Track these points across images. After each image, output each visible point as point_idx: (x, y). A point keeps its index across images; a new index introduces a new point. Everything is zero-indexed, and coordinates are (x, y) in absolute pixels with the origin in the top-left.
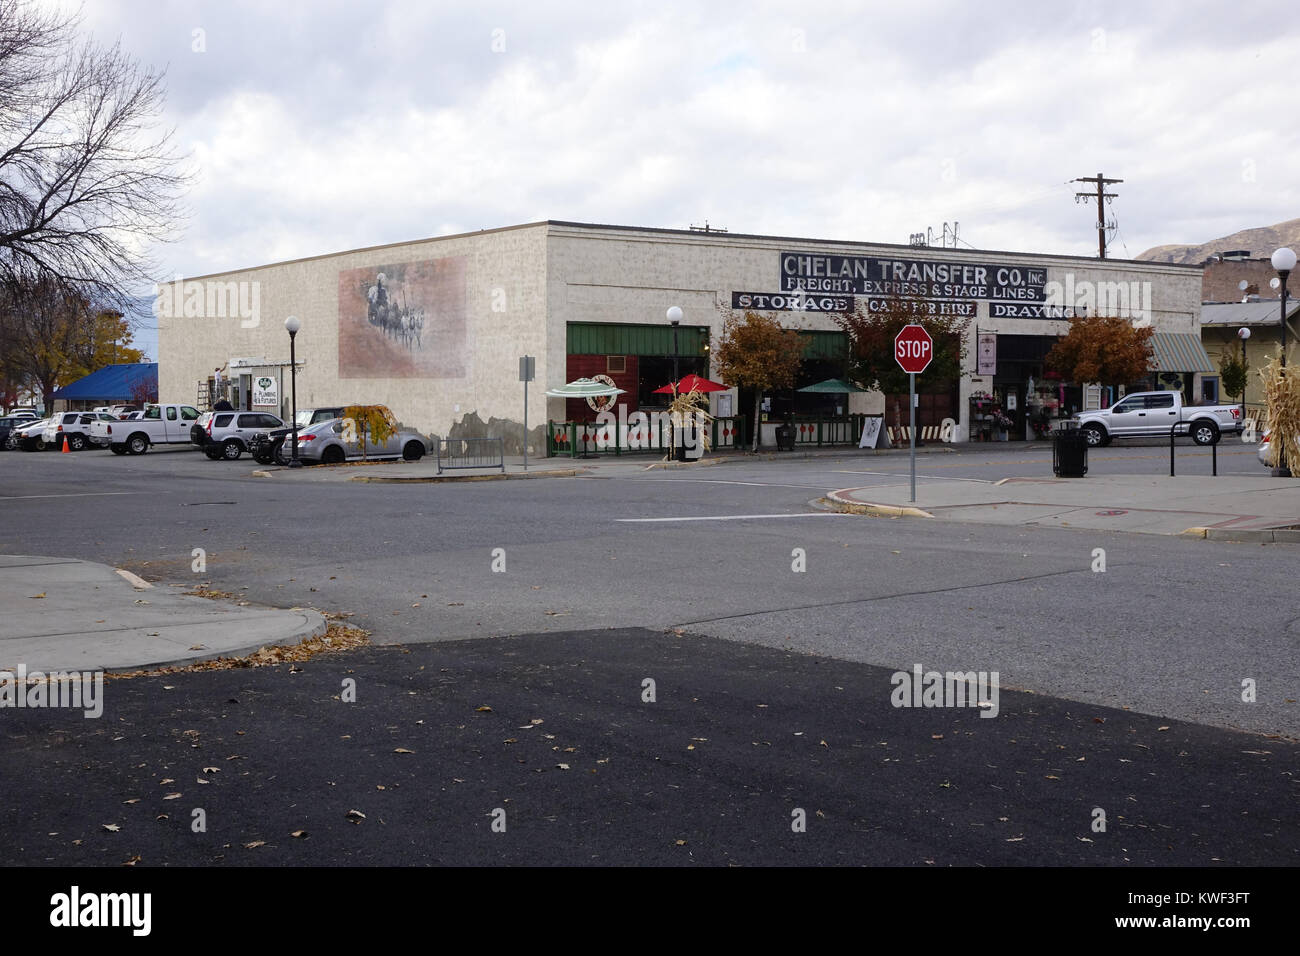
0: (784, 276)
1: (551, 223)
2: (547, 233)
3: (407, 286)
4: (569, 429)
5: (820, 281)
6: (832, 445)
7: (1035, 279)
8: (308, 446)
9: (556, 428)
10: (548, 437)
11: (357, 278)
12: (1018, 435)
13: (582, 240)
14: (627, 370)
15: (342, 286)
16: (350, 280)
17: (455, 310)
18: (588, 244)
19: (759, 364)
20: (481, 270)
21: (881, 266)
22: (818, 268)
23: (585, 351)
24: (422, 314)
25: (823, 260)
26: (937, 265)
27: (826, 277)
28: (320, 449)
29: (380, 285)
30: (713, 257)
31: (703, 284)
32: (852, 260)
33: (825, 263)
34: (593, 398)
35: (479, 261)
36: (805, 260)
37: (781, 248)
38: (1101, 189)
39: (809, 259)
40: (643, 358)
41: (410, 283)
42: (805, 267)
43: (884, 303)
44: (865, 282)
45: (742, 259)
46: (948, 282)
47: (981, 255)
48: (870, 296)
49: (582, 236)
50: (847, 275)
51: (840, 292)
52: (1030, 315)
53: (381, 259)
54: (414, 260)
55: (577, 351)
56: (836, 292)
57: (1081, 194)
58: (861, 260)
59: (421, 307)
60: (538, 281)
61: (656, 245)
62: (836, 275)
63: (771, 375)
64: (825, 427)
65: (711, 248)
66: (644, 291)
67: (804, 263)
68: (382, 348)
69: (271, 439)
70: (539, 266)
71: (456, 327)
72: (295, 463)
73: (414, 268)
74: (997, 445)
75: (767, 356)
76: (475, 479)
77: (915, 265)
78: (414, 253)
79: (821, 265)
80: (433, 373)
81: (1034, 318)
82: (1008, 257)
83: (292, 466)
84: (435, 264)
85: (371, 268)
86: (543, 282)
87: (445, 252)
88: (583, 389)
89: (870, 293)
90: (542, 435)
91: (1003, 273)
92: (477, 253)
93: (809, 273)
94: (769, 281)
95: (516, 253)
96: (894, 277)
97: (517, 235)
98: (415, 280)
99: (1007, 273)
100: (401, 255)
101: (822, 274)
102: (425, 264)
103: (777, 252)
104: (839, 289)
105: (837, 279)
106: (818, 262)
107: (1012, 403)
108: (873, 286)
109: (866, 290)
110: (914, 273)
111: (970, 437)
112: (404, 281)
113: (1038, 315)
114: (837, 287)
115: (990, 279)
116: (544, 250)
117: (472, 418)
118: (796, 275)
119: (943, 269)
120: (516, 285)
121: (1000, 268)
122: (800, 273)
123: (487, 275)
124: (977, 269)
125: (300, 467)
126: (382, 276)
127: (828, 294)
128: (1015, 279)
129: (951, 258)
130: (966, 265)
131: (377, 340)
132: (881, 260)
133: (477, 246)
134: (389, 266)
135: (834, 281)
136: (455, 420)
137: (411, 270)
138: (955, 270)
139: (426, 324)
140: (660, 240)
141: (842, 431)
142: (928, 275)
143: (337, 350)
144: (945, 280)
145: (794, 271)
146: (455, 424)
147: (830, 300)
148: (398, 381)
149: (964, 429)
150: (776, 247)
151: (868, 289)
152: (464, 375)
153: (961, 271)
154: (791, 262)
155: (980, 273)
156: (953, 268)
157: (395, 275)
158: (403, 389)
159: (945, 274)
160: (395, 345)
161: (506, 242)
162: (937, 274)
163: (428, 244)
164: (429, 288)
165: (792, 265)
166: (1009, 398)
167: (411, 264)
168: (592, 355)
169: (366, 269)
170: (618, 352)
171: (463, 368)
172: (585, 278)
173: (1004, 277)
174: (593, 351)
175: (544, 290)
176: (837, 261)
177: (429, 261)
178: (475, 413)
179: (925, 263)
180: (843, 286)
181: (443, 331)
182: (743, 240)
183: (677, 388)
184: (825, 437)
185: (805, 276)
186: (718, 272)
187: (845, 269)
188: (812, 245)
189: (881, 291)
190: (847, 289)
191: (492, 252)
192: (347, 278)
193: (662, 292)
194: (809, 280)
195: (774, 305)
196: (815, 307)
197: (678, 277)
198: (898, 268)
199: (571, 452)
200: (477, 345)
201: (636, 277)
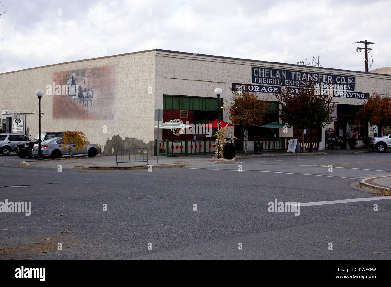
0: (254, 77)
1: (157, 50)
2: (155, 55)
3: (86, 79)
4: (165, 143)
5: (268, 79)
6: (274, 151)
7: (350, 81)
8: (44, 150)
9: (158, 143)
10: (155, 146)
11: (62, 76)
12: (344, 147)
13: (170, 58)
14: (188, 117)
15: (55, 79)
16: (58, 76)
17: (109, 90)
18: (172, 60)
19: (250, 115)
20: (122, 71)
21: (292, 74)
22: (267, 74)
23: (171, 108)
24: (93, 91)
25: (269, 70)
26: (314, 74)
27: (270, 78)
28: (50, 151)
29: (73, 79)
30: (225, 68)
31: (220, 79)
32: (280, 71)
33: (270, 72)
34: (174, 129)
35: (121, 67)
36: (262, 70)
37: (252, 65)
38: (366, 46)
39: (263, 70)
40: (196, 112)
41: (88, 77)
42: (262, 74)
43: (293, 89)
44: (286, 81)
45: (237, 68)
46: (317, 82)
47: (330, 71)
48: (287, 87)
49: (170, 56)
50: (278, 77)
51: (275, 85)
52: (348, 96)
53: (74, 67)
54: (89, 67)
55: (167, 108)
56: (274, 84)
57: (359, 48)
58: (284, 71)
59: (93, 88)
60: (150, 76)
61: (201, 62)
62: (274, 77)
63: (255, 120)
64: (272, 142)
65: (224, 63)
66: (196, 82)
67: (262, 72)
68: (74, 106)
69: (26, 146)
70: (151, 69)
71: (109, 97)
72: (40, 158)
73: (90, 71)
74: (336, 151)
75: (253, 111)
76: (136, 168)
77: (305, 74)
78: (89, 64)
79: (268, 73)
80: (98, 117)
81: (350, 97)
82: (341, 72)
83: (39, 160)
84: (100, 69)
85: (69, 71)
86: (153, 76)
87: (105, 64)
88: (173, 125)
89: (287, 85)
90: (151, 146)
91: (338, 78)
92: (120, 64)
93: (263, 76)
94: (247, 79)
95: (140, 64)
96: (297, 79)
97: (141, 55)
98: (90, 76)
99: (340, 78)
100: (83, 65)
101: (269, 77)
102: (94, 69)
103: (251, 66)
104: (275, 83)
105: (274, 79)
106: (267, 71)
107: (341, 133)
108: (289, 82)
109: (286, 84)
110: (304, 77)
111: (326, 147)
112: (84, 77)
113: (351, 96)
114: (274, 82)
115: (333, 81)
116: (154, 62)
117: (117, 138)
118: (258, 77)
119: (316, 76)
120: (140, 78)
121: (337, 76)
122: (260, 76)
123: (125, 74)
124: (329, 76)
125: (42, 160)
126: (74, 75)
127: (271, 85)
128: (343, 81)
129: (319, 71)
130: (324, 75)
131: (71, 103)
132: (292, 71)
133: (120, 60)
134: (77, 70)
135: (273, 80)
136: (108, 138)
137: (88, 72)
138: (320, 77)
139: (95, 96)
140: (203, 60)
141: (278, 144)
142: (310, 78)
143: (52, 107)
144: (316, 81)
145: (258, 75)
146: (108, 140)
147: (272, 88)
148: (81, 121)
149: (323, 144)
150: (251, 64)
151: (287, 83)
152: (113, 118)
153: (323, 77)
154: (256, 71)
155: (330, 78)
156: (319, 75)
157: (80, 74)
158: (83, 124)
159: (316, 78)
160: (79, 105)
161: (134, 59)
162: (313, 78)
163: (96, 60)
164: (96, 80)
165: (257, 72)
166: (340, 131)
167: (88, 69)
168: (174, 110)
169: (66, 72)
170: (185, 109)
171: (113, 116)
172: (172, 75)
173: (339, 80)
174: (174, 108)
175: (153, 80)
176: (274, 71)
177: (97, 68)
178: (118, 136)
179: (309, 73)
180: (277, 82)
181: (103, 99)
182: (237, 61)
183: (219, 125)
184: (271, 148)
185: (262, 77)
186: (227, 74)
187: (278, 75)
188: (265, 64)
189: (292, 85)
190: (278, 83)
191: (128, 63)
192: (57, 76)
193: (203, 82)
194: (264, 79)
195: (249, 90)
196: (266, 91)
197: (210, 76)
198: (299, 75)
199: (166, 153)
200: (120, 105)
201: (193, 76)
